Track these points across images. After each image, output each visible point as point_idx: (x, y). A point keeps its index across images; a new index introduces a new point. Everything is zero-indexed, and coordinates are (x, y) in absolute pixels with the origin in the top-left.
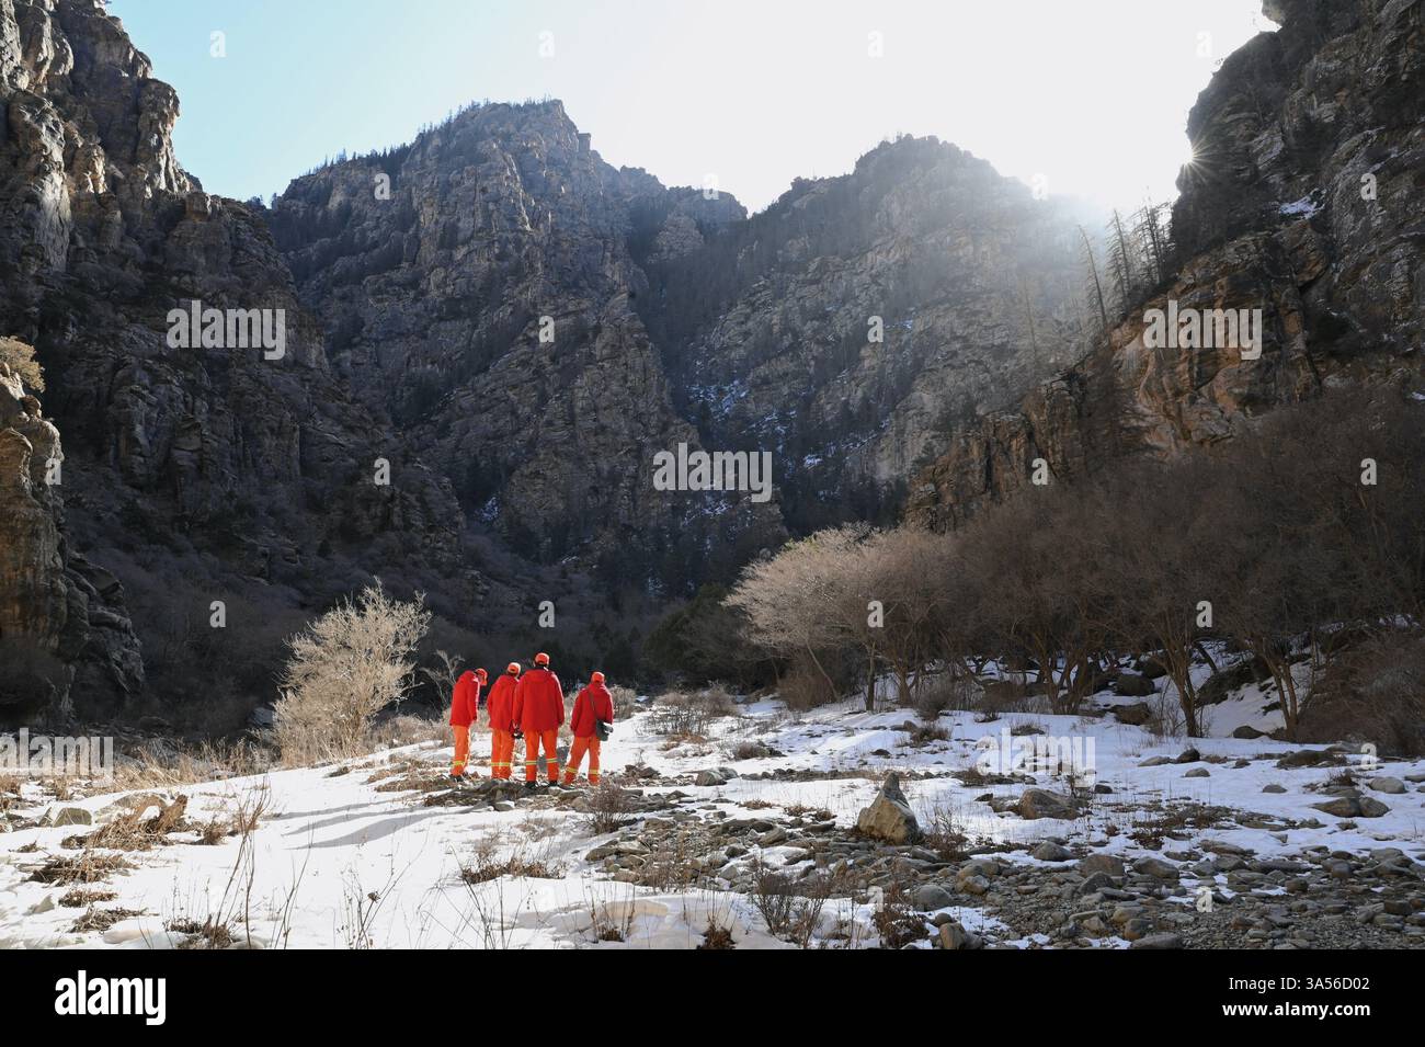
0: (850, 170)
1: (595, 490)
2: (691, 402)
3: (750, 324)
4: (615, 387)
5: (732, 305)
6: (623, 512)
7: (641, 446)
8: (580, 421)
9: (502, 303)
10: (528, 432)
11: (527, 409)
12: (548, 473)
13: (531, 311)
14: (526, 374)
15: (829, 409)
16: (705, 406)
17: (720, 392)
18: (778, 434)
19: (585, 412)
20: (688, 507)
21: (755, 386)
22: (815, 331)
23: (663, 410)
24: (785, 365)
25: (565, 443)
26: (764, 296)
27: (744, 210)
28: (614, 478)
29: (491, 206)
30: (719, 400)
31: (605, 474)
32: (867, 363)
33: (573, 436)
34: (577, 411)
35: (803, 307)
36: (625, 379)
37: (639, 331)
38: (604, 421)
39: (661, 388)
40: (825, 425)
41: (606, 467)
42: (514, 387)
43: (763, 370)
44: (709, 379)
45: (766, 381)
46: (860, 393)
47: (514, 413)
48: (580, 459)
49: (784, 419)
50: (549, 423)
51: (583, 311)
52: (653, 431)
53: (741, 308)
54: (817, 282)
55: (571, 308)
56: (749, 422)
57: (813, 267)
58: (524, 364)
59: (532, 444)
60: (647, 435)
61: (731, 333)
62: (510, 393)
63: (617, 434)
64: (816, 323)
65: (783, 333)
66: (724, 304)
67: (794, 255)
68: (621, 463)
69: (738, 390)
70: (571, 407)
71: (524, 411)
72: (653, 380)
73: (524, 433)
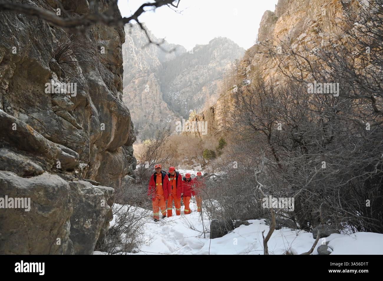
0: (208, 43)
1: (145, 116)
2: (168, 96)
3: (182, 79)
4: (150, 94)
5: (179, 75)
6: (150, 121)
7: (155, 107)
8: (142, 101)
9: (128, 73)
10: (132, 102)
11: (133, 97)
12: (136, 112)
13: (134, 76)
14: (132, 90)
15: (195, 100)
16: (171, 97)
17: (175, 94)
18: (185, 104)
19: (144, 99)
20: (164, 120)
21: (182, 94)
22: (195, 82)
23: (160, 99)
24: (188, 89)
25: (140, 106)
26: (185, 73)
27: (186, 50)
28: (149, 114)
29: (127, 50)
30: (174, 96)
31: (147, 112)
32: (203, 90)
33: (141, 104)
34: (142, 99)
35: (193, 76)
36: (153, 92)
37: (156, 82)
38: (148, 101)
39: (160, 94)
40: (194, 103)
41: (147, 111)
42: (130, 92)
43: (183, 90)
44: (173, 91)
45: (184, 93)
46: (202, 97)
47: (130, 98)
48: (142, 109)
49: (187, 101)
50: (136, 101)
51: (145, 76)
52: (158, 104)
53: (180, 75)
54: (196, 71)
55: (142, 75)
56: (179, 101)
57: (196, 67)
58: (132, 87)
59: (132, 105)
60: (156, 104)
61: (178, 81)
62: (129, 94)
63: (150, 104)
64: (195, 80)
65: (188, 82)
66: (177, 74)
67: (194, 63)
68: (151, 110)
69: (178, 94)
70: (141, 98)
71: (132, 97)
72: (158, 93)
73: (131, 102)
